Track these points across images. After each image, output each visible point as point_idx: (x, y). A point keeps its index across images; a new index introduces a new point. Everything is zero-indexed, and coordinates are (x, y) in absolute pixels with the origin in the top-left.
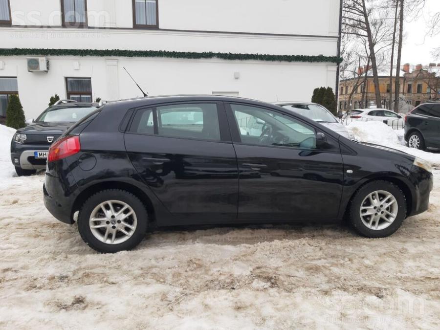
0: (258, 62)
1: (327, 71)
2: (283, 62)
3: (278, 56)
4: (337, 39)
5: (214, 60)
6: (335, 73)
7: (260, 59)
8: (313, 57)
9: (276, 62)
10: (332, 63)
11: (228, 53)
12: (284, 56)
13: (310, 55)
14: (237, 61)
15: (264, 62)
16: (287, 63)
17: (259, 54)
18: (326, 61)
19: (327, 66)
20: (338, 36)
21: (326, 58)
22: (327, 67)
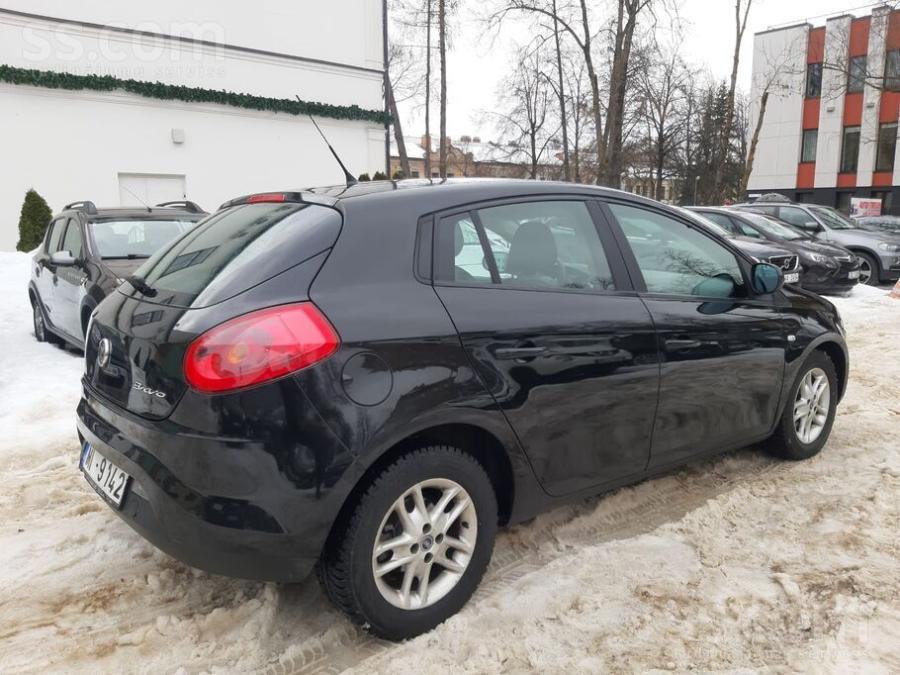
0: (228, 109)
1: (368, 139)
2: (282, 115)
3: (270, 100)
4: (381, 76)
5: (119, 95)
6: (383, 145)
7: (230, 103)
8: (340, 108)
9: (266, 113)
10: (376, 125)
11: (154, 82)
12: (283, 101)
13: (336, 105)
14: (177, 103)
15: (241, 110)
16: (289, 116)
17: (228, 92)
18: (366, 119)
19: (367, 129)
20: (384, 70)
21: (365, 112)
22: (368, 132)
